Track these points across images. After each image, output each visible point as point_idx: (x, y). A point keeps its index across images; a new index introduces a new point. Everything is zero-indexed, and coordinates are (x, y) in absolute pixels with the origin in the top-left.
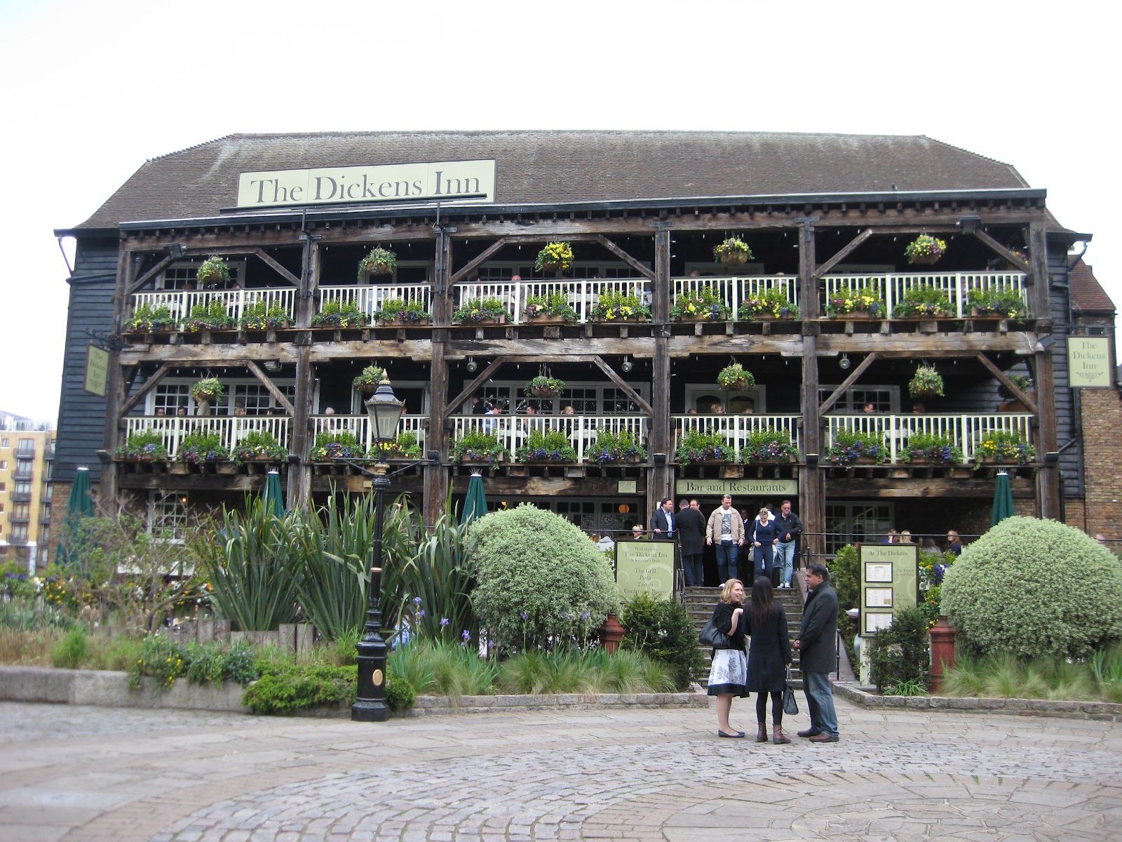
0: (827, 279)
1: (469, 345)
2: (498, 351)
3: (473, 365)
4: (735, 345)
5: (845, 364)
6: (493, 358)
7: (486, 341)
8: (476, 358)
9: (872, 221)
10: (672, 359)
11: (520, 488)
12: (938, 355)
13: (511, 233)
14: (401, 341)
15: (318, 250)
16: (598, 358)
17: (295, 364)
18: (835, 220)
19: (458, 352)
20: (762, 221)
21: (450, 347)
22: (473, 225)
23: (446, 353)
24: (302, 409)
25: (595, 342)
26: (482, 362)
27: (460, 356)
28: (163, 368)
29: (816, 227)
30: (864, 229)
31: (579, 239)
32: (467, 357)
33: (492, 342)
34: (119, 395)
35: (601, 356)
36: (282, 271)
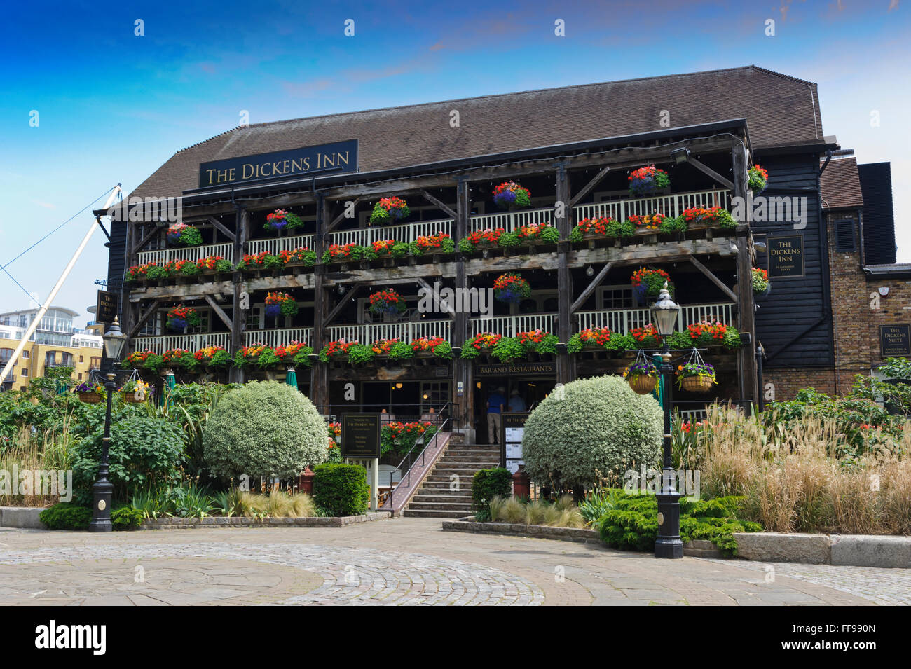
0: (578, 208)
1: (337, 275)
2: (356, 279)
3: (342, 290)
4: (510, 264)
5: (590, 272)
6: (354, 283)
7: (348, 272)
8: (343, 284)
9: (609, 160)
10: (469, 277)
11: (372, 376)
12: (658, 261)
13: (363, 193)
14: (296, 276)
15: (247, 215)
16: (421, 280)
17: (232, 295)
18: (582, 161)
19: (332, 281)
20: (530, 169)
21: (326, 278)
22: (340, 190)
23: (324, 281)
24: (237, 327)
25: (418, 267)
26: (347, 286)
27: (333, 283)
28: (156, 303)
29: (568, 169)
30: (604, 166)
31: (408, 193)
32: (338, 284)
33: (352, 273)
34: (130, 323)
35: (423, 278)
36: (226, 231)
